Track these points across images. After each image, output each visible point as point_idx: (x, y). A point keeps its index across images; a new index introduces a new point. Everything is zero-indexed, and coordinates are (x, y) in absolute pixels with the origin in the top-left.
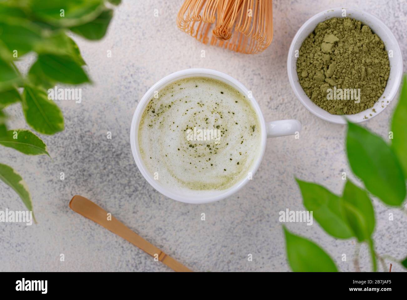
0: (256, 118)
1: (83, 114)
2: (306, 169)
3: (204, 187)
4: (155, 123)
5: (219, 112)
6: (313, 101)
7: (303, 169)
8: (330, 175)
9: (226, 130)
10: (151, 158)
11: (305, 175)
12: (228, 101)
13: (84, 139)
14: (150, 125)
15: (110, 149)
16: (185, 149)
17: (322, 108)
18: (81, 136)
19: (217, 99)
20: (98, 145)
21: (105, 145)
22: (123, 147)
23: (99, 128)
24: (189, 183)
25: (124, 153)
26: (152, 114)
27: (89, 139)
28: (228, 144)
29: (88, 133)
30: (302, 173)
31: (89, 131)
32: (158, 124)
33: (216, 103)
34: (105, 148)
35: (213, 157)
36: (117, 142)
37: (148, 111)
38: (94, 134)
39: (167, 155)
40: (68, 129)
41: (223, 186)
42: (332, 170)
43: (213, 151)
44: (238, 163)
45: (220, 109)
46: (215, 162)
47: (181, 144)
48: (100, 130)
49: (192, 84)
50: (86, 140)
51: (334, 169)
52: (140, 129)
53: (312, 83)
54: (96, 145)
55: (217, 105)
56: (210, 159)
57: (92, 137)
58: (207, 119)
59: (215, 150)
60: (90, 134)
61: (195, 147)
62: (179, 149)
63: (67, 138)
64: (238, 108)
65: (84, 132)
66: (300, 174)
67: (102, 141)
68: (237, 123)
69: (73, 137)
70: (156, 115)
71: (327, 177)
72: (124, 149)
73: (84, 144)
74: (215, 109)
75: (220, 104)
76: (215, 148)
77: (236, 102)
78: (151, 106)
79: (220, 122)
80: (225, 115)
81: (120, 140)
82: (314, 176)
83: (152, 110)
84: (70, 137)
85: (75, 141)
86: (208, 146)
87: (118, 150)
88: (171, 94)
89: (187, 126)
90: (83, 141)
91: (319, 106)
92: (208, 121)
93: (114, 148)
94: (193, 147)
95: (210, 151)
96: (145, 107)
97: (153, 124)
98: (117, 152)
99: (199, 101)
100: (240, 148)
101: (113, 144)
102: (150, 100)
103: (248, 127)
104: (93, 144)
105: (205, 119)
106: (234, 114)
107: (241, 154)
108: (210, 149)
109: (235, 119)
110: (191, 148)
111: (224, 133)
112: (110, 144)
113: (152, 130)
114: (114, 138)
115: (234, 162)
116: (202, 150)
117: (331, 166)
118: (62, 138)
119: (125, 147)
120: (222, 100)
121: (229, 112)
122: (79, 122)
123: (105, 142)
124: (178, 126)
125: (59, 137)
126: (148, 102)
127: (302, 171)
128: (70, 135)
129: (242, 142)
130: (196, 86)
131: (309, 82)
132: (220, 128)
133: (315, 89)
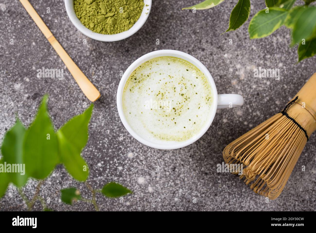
5: (184, 84)
6: (111, 34)
9: (189, 98)
17: (120, 32)
28: (189, 109)
35: (177, 117)
39: (142, 112)
43: (177, 113)
44: (195, 123)
46: (178, 121)
53: (101, 26)
55: (183, 78)
56: (174, 119)
58: (175, 88)
64: (198, 83)
68: (196, 93)
74: (181, 81)
76: (179, 110)
77: (197, 78)
79: (184, 92)
80: (188, 85)
86: (174, 108)
89: (160, 92)
91: (117, 33)
92: (175, 90)
95: (175, 113)
99: (169, 74)
103: (205, 97)
106: (195, 86)
109: (196, 90)
111: (186, 100)
121: (191, 85)
124: (152, 92)
129: (199, 108)
130: (169, 64)
131: (99, 27)
132: (184, 96)
133: (105, 27)
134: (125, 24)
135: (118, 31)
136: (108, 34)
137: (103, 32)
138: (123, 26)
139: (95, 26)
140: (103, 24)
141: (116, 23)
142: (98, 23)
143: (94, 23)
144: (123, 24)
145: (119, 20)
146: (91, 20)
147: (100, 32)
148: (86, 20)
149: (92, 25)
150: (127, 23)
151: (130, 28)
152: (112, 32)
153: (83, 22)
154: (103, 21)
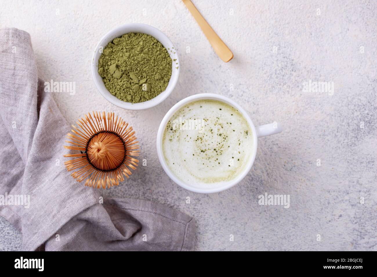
0: (248, 126)
1: (144, 176)
2: (313, 215)
3: (215, 180)
4: (174, 138)
5: (220, 124)
7: (311, 215)
8: (332, 220)
9: (227, 137)
10: (174, 164)
11: (313, 219)
12: (226, 114)
13: (146, 195)
14: (170, 140)
15: (165, 202)
16: (198, 154)
18: (144, 193)
19: (217, 114)
20: (156, 199)
21: (162, 200)
22: (175, 200)
23: (157, 187)
24: (204, 179)
25: (176, 205)
26: (171, 131)
27: (150, 195)
28: (229, 147)
29: (149, 191)
30: (310, 218)
31: (149, 189)
32: (176, 138)
33: (217, 118)
34: (162, 201)
35: (219, 157)
36: (170, 197)
37: (167, 129)
38: (153, 191)
39: (185, 160)
40: (134, 188)
41: (229, 178)
42: (333, 215)
43: (218, 153)
44: (238, 160)
45: (220, 121)
46: (221, 161)
47: (195, 150)
48: (157, 188)
49: (197, 106)
50: (148, 196)
51: (335, 215)
52: (163, 143)
54: (155, 199)
55: (217, 119)
56: (217, 159)
57: (152, 194)
58: (212, 130)
59: (221, 152)
60: (150, 191)
61: (205, 152)
62: (194, 155)
63: (133, 195)
64: (234, 119)
65: (146, 190)
66: (309, 219)
67: (159, 197)
68: (234, 131)
69: (138, 194)
70: (174, 132)
71: (330, 221)
72: (176, 202)
73: (145, 199)
74: (216, 122)
75: (220, 118)
76: (220, 150)
77: (232, 115)
78: (169, 125)
79: (221, 131)
80: (225, 125)
81: (173, 196)
82: (320, 221)
83: (171, 128)
84: (135, 194)
85: (139, 197)
86: (215, 150)
87: (172, 203)
88: (183, 115)
89: (198, 137)
90: (145, 196)
92: (212, 131)
93: (169, 201)
94: (204, 152)
95: (216, 153)
96: (165, 127)
97: (172, 138)
98: (171, 204)
99: (204, 117)
100: (239, 148)
101: (167, 198)
102: (168, 121)
103: (243, 132)
104: (152, 199)
105: (211, 130)
106: (231, 124)
107: (240, 153)
108: (217, 152)
109: (233, 127)
110: (202, 152)
111: (225, 139)
112: (165, 198)
113: (172, 143)
114: (169, 194)
115: (236, 159)
116: (210, 153)
117: (332, 212)
118: (129, 195)
119: (176, 200)
120: (221, 115)
121: (227, 123)
122: (142, 182)
123: (161, 197)
124: (191, 138)
125: (127, 194)
126: (167, 123)
127: (310, 217)
128: (135, 192)
129: (240, 144)
130: (201, 107)
131: (136, 97)
132: (222, 136)
133: (142, 94)
134: (161, 85)
135: (156, 94)
136: (148, 100)
137: (142, 100)
138: (159, 87)
139: (132, 97)
140: (140, 93)
141: (151, 87)
142: (135, 93)
143: (130, 94)
144: (159, 86)
145: (154, 83)
146: (126, 93)
147: (139, 101)
148: (122, 95)
149: (129, 98)
150: (162, 84)
151: (166, 87)
152: (151, 97)
153: (119, 97)
154: (138, 90)
